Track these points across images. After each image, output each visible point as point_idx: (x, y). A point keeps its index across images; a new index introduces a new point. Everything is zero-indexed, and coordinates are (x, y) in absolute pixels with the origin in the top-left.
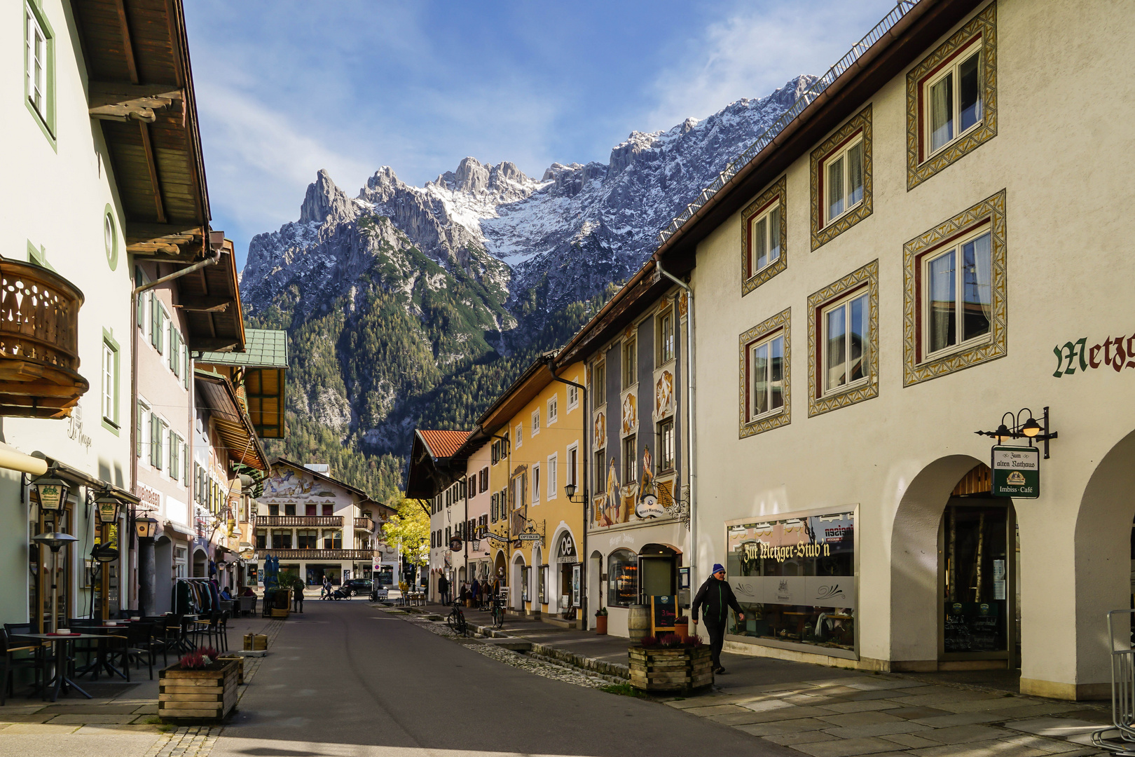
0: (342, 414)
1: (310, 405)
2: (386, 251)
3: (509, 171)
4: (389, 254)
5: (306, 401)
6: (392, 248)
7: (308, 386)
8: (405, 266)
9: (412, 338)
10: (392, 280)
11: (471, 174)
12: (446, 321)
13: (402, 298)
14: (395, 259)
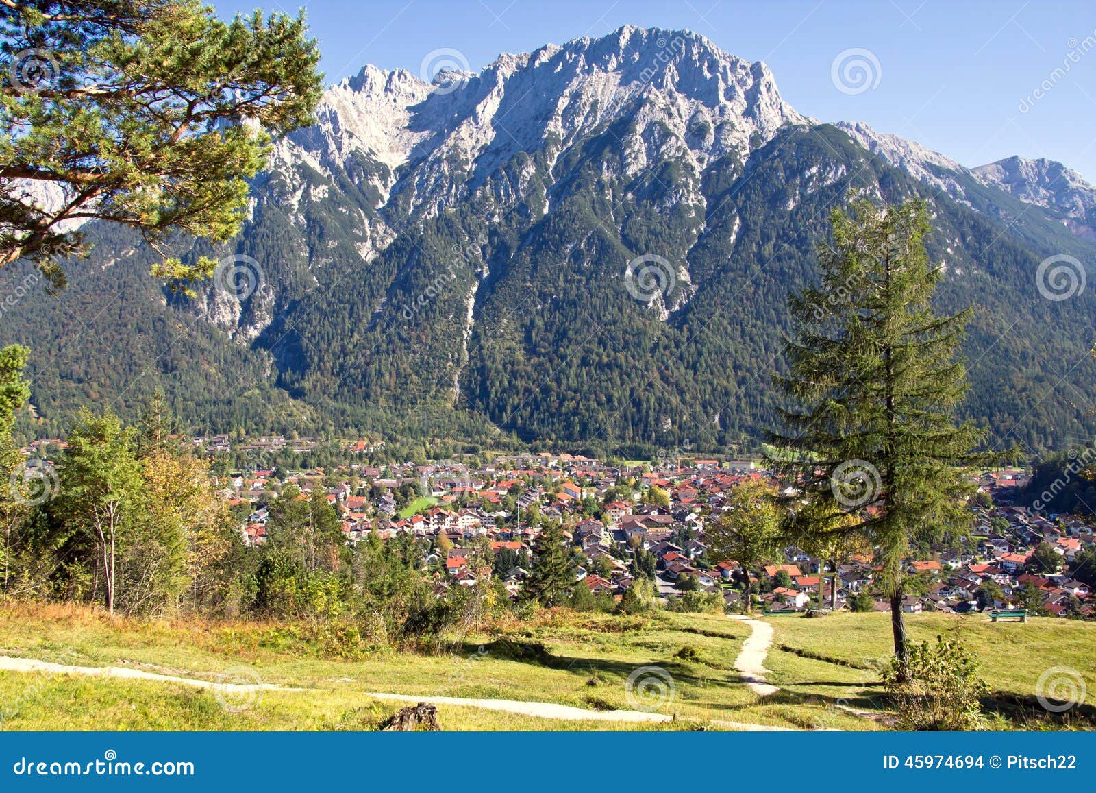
0: (232, 312)
1: (208, 304)
2: (280, 167)
3: (402, 77)
4: (283, 170)
5: (206, 302)
6: (285, 164)
7: (208, 290)
8: (295, 179)
9: (292, 246)
10: (283, 193)
11: (369, 82)
12: (322, 229)
13: (289, 209)
14: (287, 175)
